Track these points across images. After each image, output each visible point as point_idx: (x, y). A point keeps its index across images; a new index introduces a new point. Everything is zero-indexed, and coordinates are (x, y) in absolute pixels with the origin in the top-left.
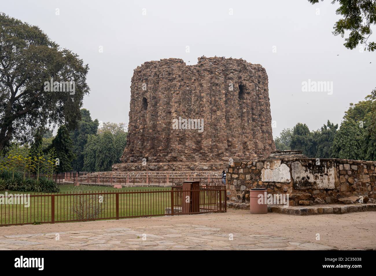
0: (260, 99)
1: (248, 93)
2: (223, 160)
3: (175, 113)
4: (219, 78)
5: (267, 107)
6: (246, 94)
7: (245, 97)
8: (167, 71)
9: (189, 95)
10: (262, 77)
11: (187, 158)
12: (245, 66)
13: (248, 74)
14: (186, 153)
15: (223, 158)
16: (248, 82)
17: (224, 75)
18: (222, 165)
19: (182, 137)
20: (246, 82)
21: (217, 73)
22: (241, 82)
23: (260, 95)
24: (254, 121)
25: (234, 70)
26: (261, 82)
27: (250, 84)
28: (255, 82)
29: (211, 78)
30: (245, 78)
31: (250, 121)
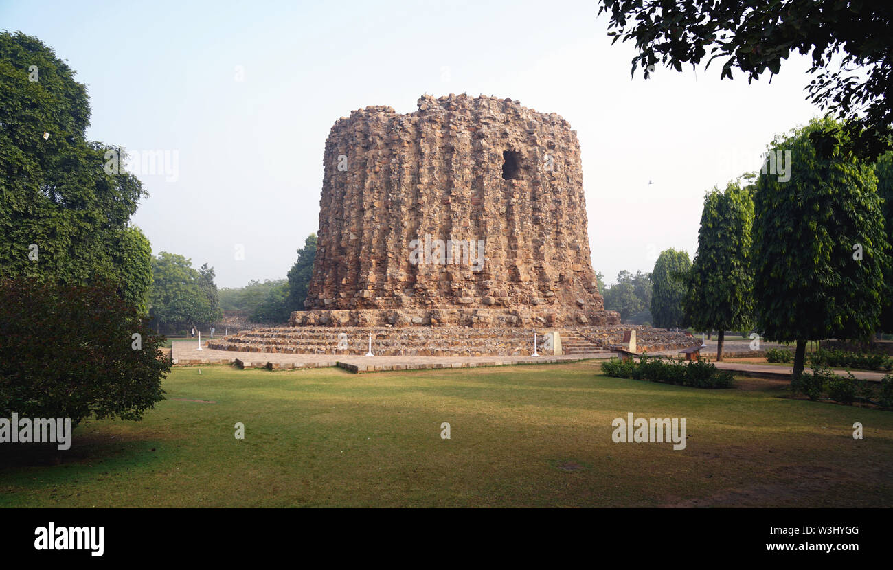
0: (555, 180)
1: (527, 168)
2: (458, 303)
3: (371, 210)
4: (458, 135)
5: (573, 198)
6: (522, 171)
7: (521, 176)
8: (361, 132)
9: (396, 173)
10: (560, 136)
11: (386, 299)
12: (515, 111)
13: (525, 129)
14: (386, 290)
15: (461, 300)
16: (523, 145)
17: (469, 130)
18: (454, 313)
19: (382, 257)
20: (520, 143)
21: (451, 125)
22: (508, 144)
23: (554, 172)
24: (537, 224)
25: (489, 118)
26: (556, 146)
27: (531, 149)
28: (539, 143)
29: (441, 136)
30: (518, 137)
31: (525, 223)
